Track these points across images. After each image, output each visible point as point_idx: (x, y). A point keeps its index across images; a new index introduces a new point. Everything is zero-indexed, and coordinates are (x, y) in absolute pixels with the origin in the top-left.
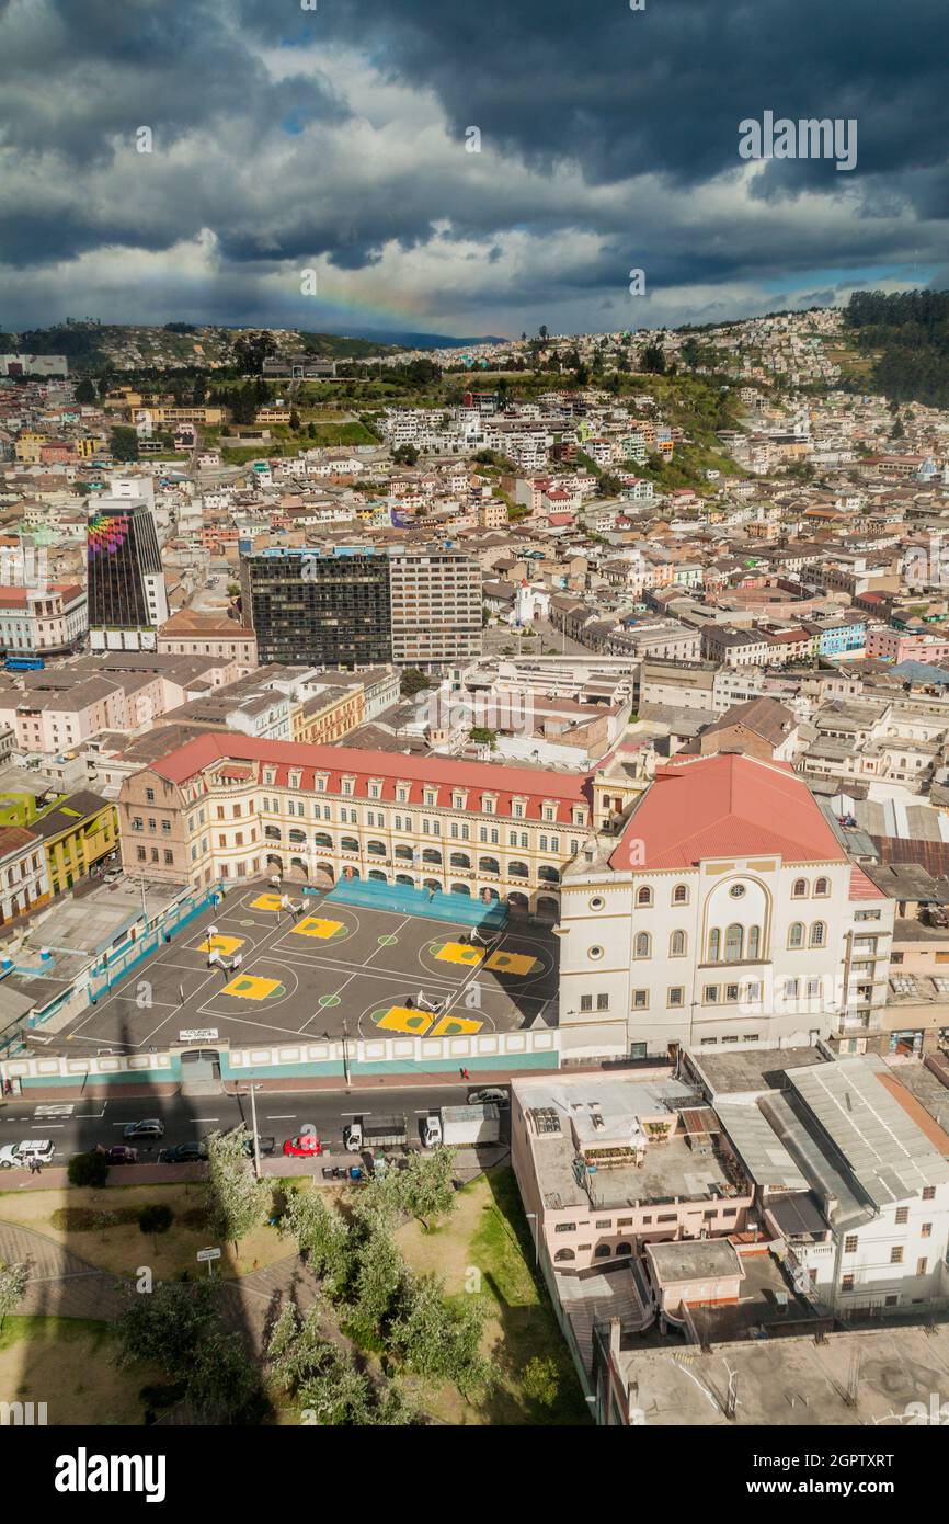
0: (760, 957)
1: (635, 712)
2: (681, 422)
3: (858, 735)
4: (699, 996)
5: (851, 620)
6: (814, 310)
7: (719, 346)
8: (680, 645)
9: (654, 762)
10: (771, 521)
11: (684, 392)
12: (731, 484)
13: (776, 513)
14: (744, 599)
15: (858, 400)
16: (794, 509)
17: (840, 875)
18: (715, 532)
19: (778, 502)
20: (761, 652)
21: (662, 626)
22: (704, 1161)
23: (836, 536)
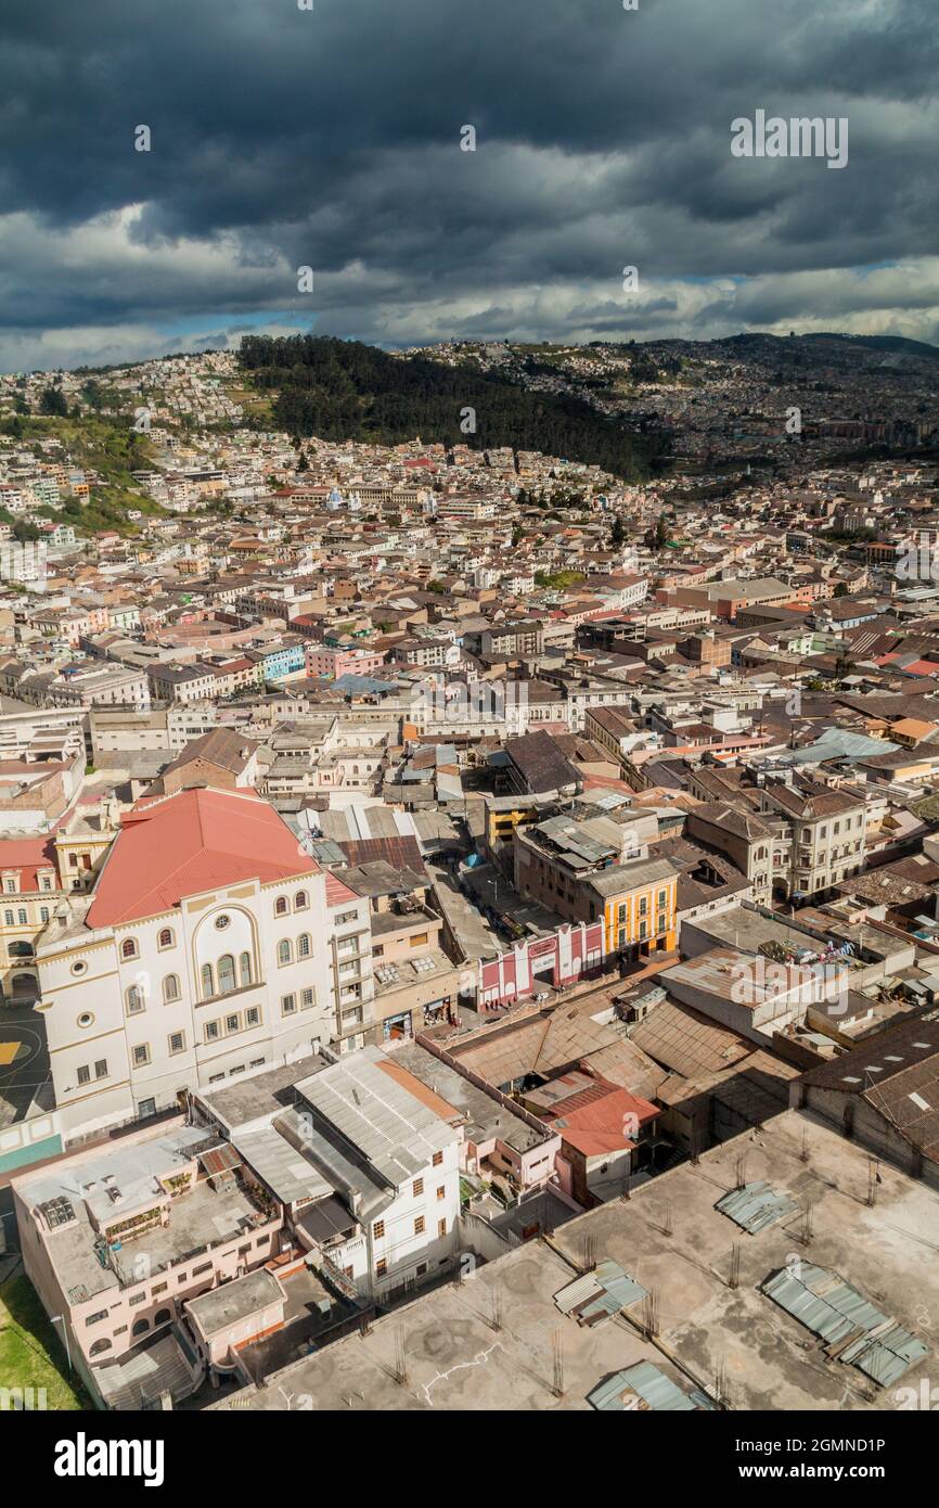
0: (254, 981)
1: (90, 763)
2: (93, 464)
3: (312, 751)
4: (201, 1035)
5: (289, 644)
6: (209, 352)
7: (120, 387)
8: (127, 688)
9: (117, 810)
10: (199, 556)
11: (92, 435)
12: (154, 523)
13: (203, 548)
14: (184, 635)
15: (263, 437)
16: (219, 544)
17: (315, 885)
18: (146, 572)
19: (203, 538)
20: (209, 685)
21: (106, 671)
22: (230, 1199)
23: (264, 566)
